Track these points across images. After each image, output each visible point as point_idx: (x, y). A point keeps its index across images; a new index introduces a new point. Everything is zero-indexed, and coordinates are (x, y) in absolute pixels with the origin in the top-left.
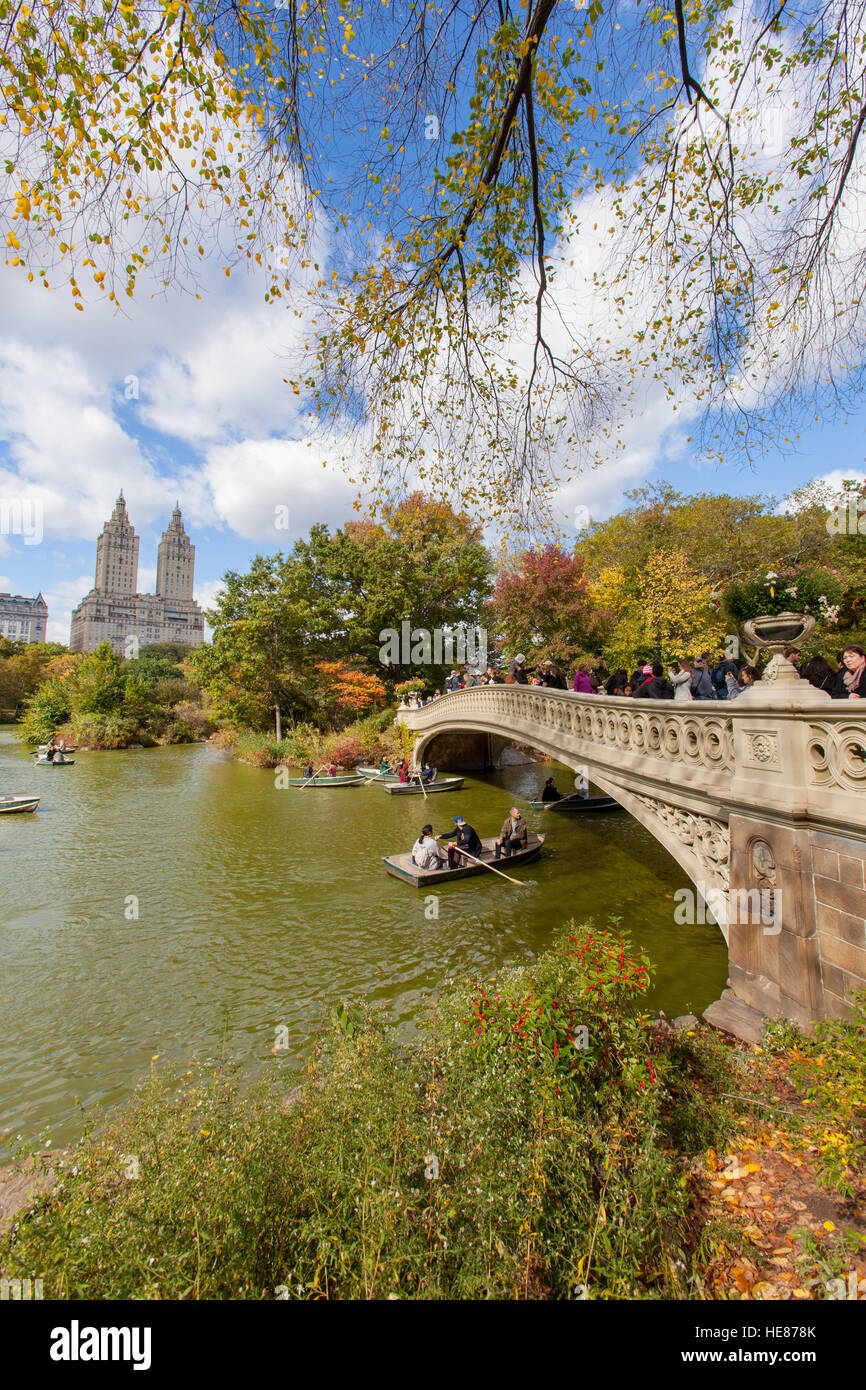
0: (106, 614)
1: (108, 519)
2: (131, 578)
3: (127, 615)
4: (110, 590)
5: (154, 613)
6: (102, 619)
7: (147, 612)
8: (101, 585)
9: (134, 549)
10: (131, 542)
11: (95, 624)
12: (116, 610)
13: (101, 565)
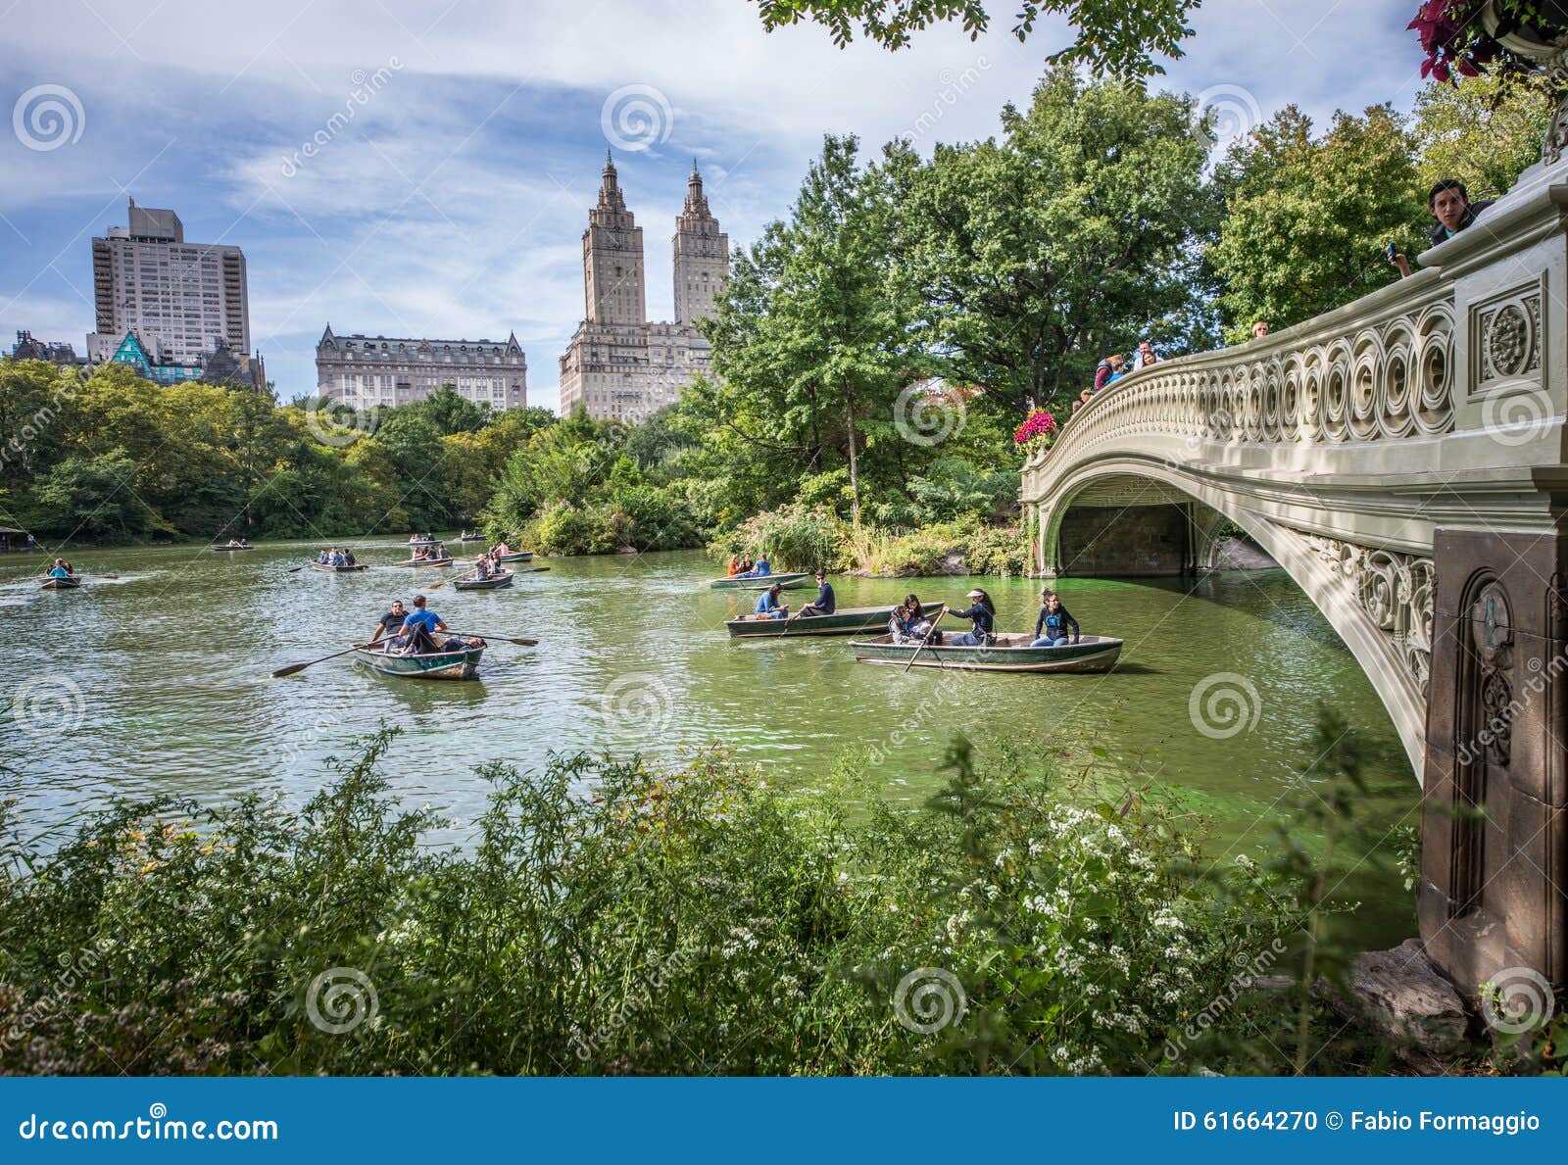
0: (604, 360)
1: (594, 204)
2: (635, 296)
3: (636, 359)
4: (607, 321)
5: (674, 352)
6: (602, 367)
7: (664, 352)
8: (592, 315)
9: (638, 249)
10: (631, 240)
11: (592, 375)
12: (620, 352)
13: (591, 283)
